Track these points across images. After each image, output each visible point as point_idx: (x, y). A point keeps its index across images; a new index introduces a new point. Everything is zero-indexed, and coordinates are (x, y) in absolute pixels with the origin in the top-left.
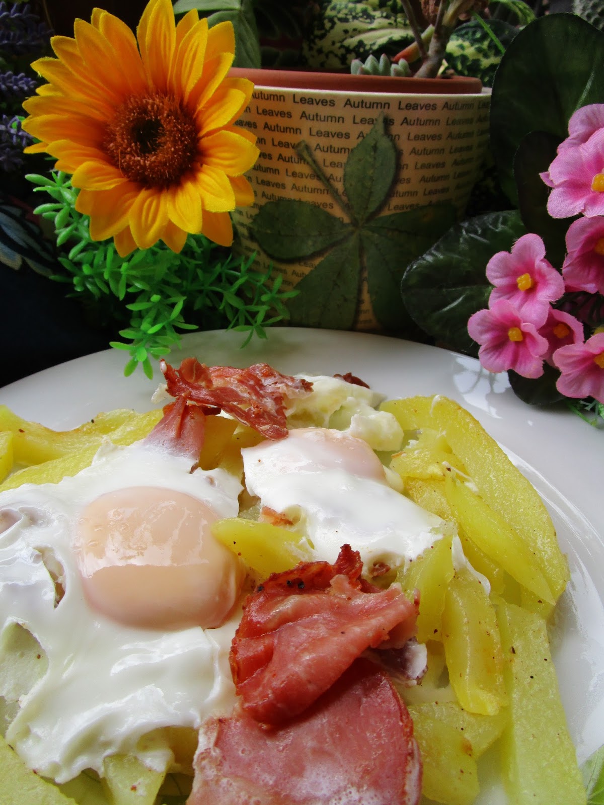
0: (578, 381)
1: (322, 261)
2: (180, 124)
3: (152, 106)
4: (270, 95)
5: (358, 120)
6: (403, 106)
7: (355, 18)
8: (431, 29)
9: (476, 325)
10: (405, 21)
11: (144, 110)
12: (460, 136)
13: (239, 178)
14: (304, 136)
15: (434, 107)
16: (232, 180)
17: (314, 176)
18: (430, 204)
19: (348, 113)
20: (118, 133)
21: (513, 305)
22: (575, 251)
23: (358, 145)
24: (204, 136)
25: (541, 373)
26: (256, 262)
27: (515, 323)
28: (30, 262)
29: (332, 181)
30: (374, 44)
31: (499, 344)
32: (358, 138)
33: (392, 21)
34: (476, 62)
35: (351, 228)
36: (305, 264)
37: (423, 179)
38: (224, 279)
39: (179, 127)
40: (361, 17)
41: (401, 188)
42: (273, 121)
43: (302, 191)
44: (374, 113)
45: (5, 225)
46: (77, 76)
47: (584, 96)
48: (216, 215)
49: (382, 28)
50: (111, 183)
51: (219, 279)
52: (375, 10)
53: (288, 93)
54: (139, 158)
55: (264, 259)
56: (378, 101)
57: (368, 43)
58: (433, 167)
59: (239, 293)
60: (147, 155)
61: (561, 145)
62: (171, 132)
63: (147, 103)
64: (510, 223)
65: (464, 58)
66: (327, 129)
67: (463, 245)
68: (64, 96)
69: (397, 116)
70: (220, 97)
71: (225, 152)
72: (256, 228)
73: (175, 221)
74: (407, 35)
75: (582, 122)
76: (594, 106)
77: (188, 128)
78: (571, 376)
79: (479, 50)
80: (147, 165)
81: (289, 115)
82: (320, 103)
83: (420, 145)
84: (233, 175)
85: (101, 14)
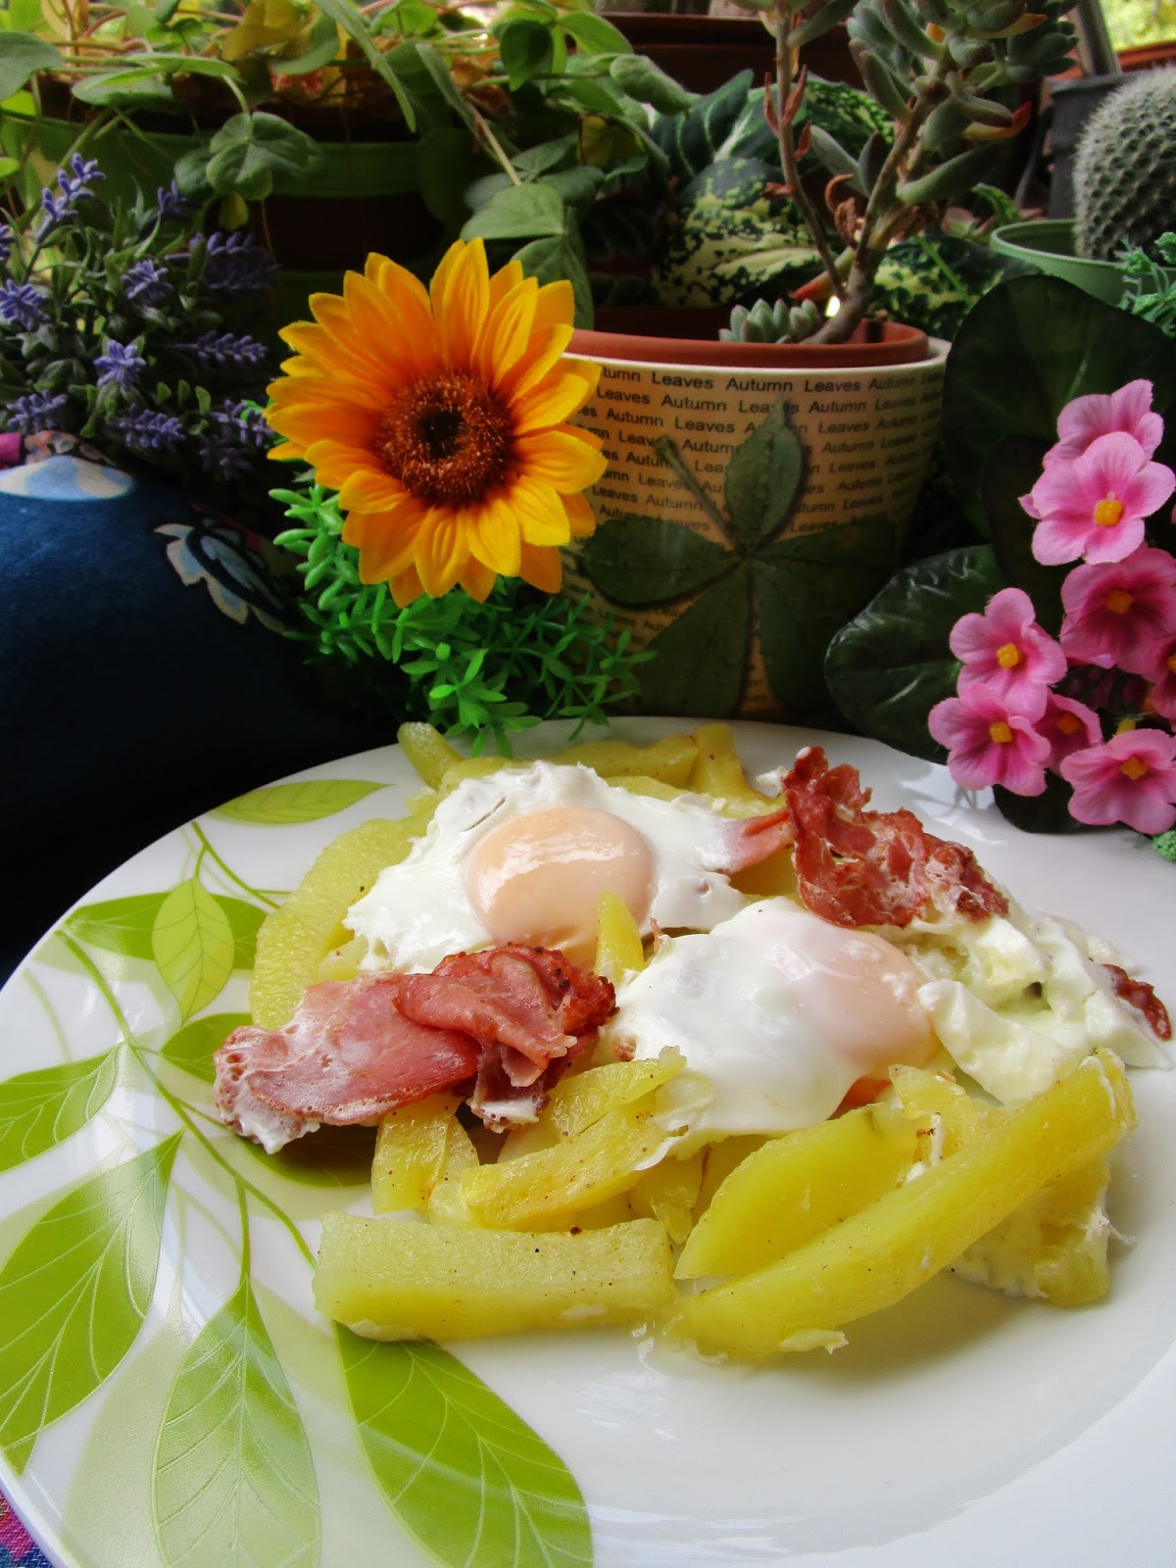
0: (1100, 801)
1: (690, 607)
2: (490, 417)
3: (451, 391)
4: (619, 372)
5: (746, 407)
6: (811, 386)
7: (732, 233)
8: (848, 253)
9: (940, 721)
10: (809, 236)
11: (437, 396)
12: (896, 423)
13: (575, 496)
14: (667, 430)
15: (857, 386)
16: (565, 499)
17: (681, 484)
18: (854, 522)
19: (732, 397)
20: (399, 429)
21: (993, 690)
22: (1075, 612)
23: (747, 441)
24: (524, 436)
25: (1043, 787)
26: (588, 609)
27: (1000, 716)
28: (258, 613)
29: (707, 491)
30: (762, 273)
31: (978, 747)
32: (746, 431)
33: (789, 236)
34: (921, 300)
35: (736, 559)
36: (665, 612)
37: (843, 486)
38: (540, 637)
39: (489, 422)
40: (743, 231)
41: (810, 499)
42: (621, 407)
43: (663, 504)
44: (770, 398)
45: (225, 559)
46: (341, 347)
47: (1078, 381)
48: (540, 550)
49: (774, 248)
50: (390, 502)
51: (532, 637)
52: (763, 220)
53: (646, 371)
54: (429, 465)
55: (599, 603)
56: (775, 381)
57: (753, 271)
58: (857, 468)
59: (564, 657)
60: (440, 460)
61: (1048, 454)
62: (476, 429)
63: (443, 388)
64: (980, 565)
65: (902, 293)
66: (700, 419)
67: (912, 604)
68: (322, 375)
69: (803, 401)
70: (552, 383)
71: (556, 459)
72: (589, 558)
73: (480, 556)
74: (814, 257)
75: (1076, 421)
76: (1093, 398)
77: (500, 423)
78: (1090, 793)
79: (925, 281)
80: (440, 475)
81: (646, 400)
82: (692, 384)
83: (836, 439)
84: (567, 492)
85: (380, 264)
